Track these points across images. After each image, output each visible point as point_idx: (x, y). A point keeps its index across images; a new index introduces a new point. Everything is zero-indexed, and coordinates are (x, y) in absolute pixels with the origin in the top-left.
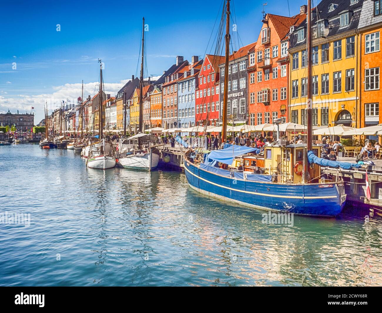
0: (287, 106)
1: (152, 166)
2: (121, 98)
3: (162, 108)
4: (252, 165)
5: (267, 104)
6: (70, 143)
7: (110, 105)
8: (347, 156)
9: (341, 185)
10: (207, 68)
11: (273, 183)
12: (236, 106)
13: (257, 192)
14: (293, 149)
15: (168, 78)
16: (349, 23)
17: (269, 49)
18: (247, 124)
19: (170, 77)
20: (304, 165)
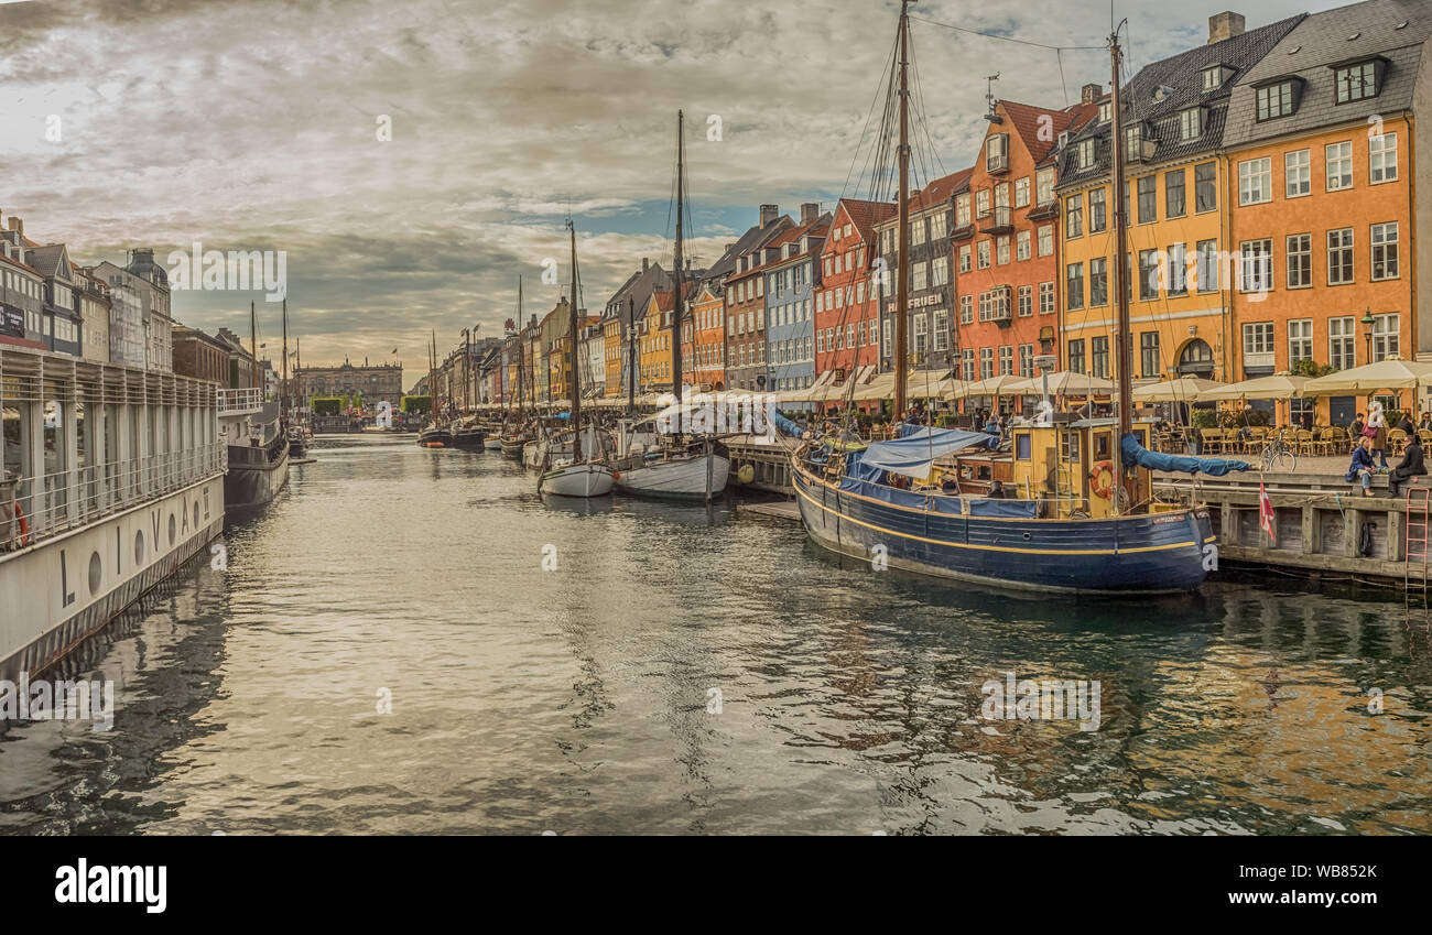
0: (1056, 330)
1: (714, 490)
2: (615, 318)
3: (725, 341)
4: (979, 478)
5: (1005, 324)
6: (491, 435)
7: (587, 336)
8: (1208, 453)
9: (1203, 514)
10: (842, 232)
11: (1038, 520)
12: (924, 330)
13: (998, 544)
14: (1085, 430)
15: (739, 262)
16: (1201, 133)
17: (1006, 186)
18: (954, 377)
19: (745, 259)
20: (1115, 471)
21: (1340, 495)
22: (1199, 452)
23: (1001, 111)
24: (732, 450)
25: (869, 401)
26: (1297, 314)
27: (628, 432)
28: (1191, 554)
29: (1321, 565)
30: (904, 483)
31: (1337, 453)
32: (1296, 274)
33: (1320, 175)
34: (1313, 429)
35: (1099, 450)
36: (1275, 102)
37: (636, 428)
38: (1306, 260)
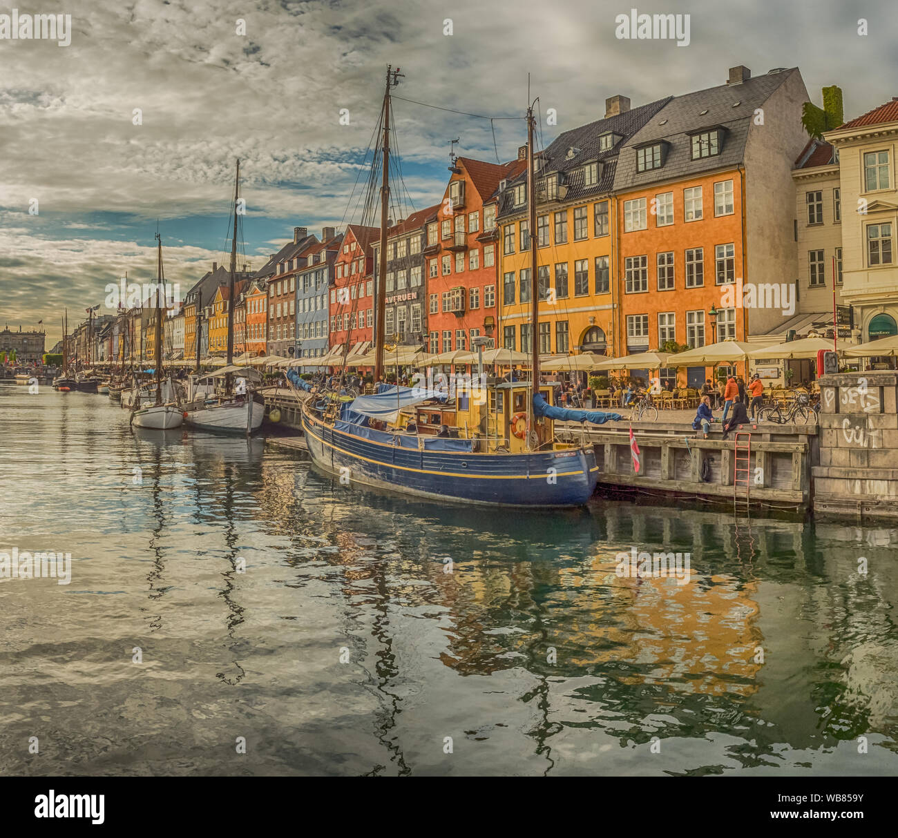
0: (496, 319)
1: (253, 426)
2: (192, 303)
3: (267, 322)
4: (433, 423)
5: (460, 314)
6: (103, 383)
7: (173, 316)
8: (600, 407)
9: (589, 451)
10: (350, 248)
11: (473, 454)
12: (404, 318)
13: (443, 470)
14: (507, 390)
15: (278, 267)
16: (598, 181)
17: (462, 217)
18: (424, 351)
19: (282, 265)
20: (528, 419)
21: (688, 438)
22: (594, 407)
23: (460, 164)
24: (267, 398)
25: (365, 367)
26: (664, 309)
27: (195, 384)
28: (580, 480)
29: (674, 488)
30: (381, 426)
31: (691, 407)
32: (664, 280)
33: (680, 210)
34: (674, 390)
35: (518, 404)
36: (649, 159)
37: (200, 381)
38: (670, 270)
